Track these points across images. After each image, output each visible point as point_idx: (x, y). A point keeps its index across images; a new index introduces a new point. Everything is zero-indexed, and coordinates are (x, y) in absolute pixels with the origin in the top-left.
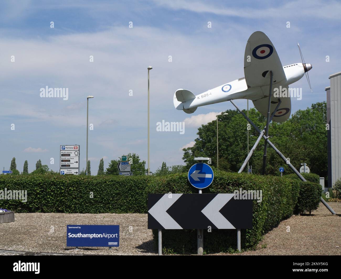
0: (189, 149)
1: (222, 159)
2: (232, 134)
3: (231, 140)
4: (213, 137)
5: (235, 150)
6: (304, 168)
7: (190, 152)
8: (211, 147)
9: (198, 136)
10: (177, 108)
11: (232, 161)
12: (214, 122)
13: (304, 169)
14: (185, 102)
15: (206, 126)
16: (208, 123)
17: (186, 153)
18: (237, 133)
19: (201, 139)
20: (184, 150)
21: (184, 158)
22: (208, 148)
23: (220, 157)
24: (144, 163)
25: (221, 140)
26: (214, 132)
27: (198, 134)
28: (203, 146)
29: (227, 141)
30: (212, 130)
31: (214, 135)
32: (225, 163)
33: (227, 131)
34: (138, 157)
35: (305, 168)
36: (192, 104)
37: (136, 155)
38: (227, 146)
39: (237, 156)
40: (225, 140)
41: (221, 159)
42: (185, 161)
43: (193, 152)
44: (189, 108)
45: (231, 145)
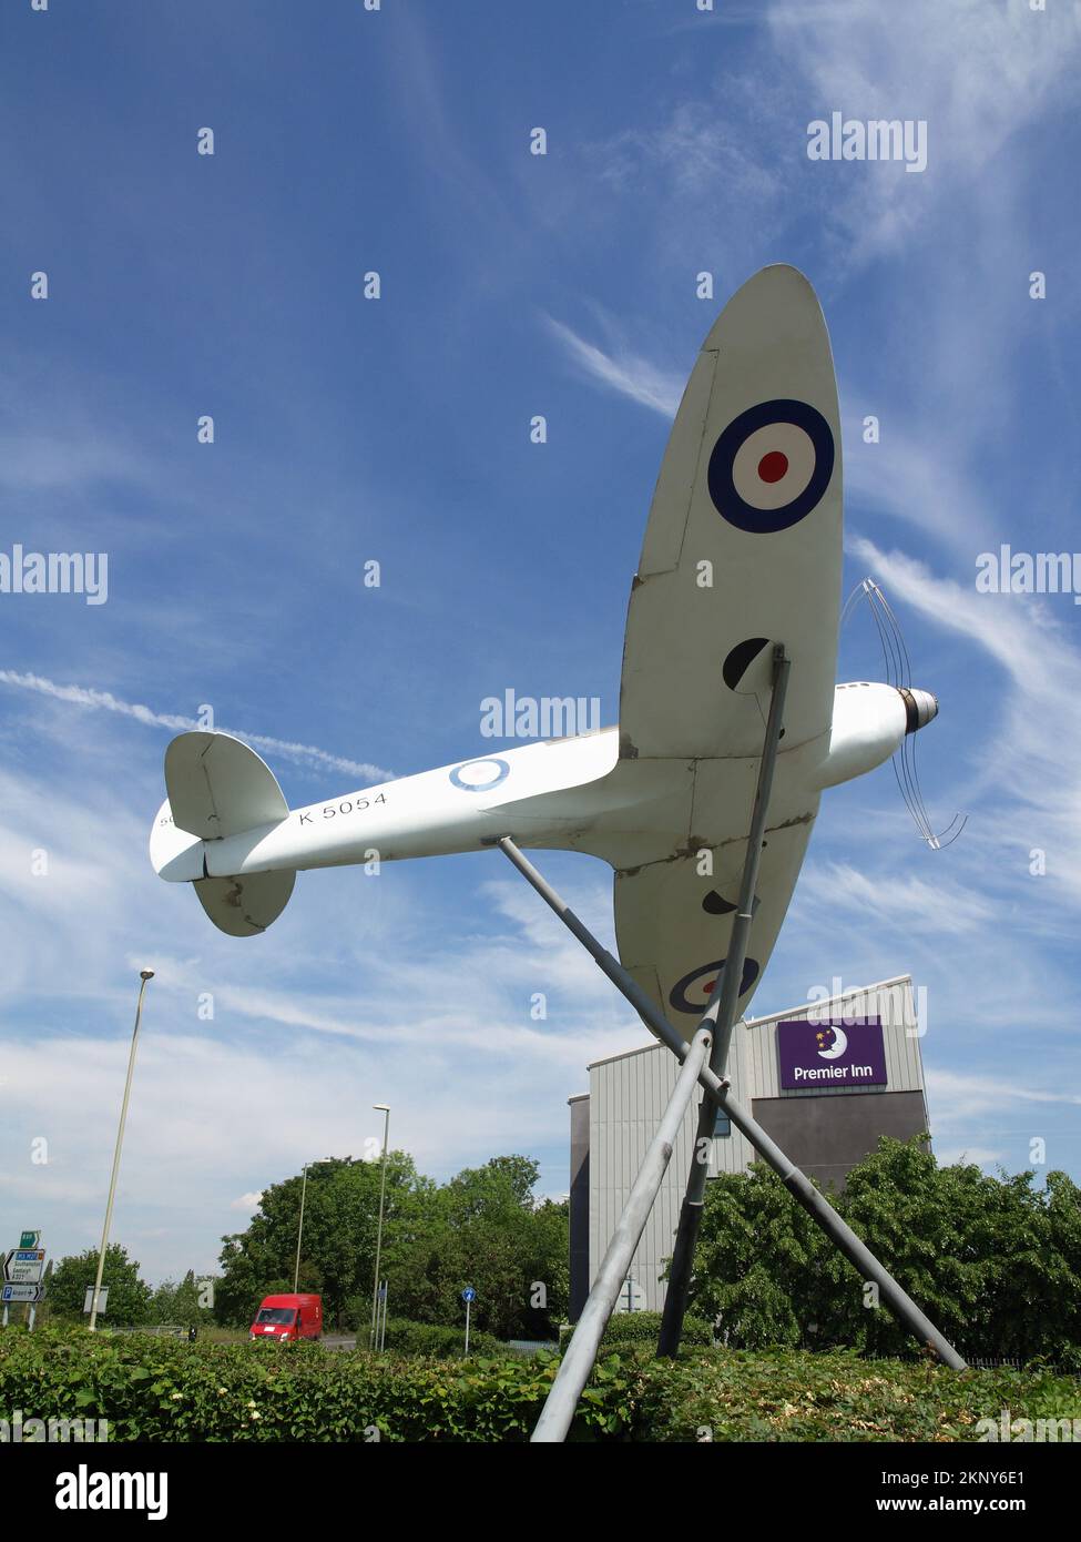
0: (236, 1237)
1: (308, 1263)
2: (335, 1208)
3: (333, 1221)
4: (294, 1211)
5: (339, 1243)
6: (627, 1293)
7: (238, 1244)
8: (287, 1234)
9: (260, 1210)
10: (164, 869)
11: (330, 1270)
12: (298, 1180)
13: (629, 1296)
14: (220, 838)
15: (280, 1188)
16: (286, 1182)
17: (227, 1247)
18: (345, 1207)
19: (265, 1217)
20: (225, 1239)
21: (221, 1259)
22: (279, 1237)
23: (304, 1258)
24: (136, 1266)
25: (310, 1221)
26: (297, 1202)
27: (260, 1204)
28: (270, 1232)
29: (322, 1222)
30: (294, 1196)
31: (296, 1209)
32: (315, 1273)
33: (325, 1202)
34: (125, 1253)
35: (633, 1294)
36: (255, 850)
37: (121, 1248)
38: (322, 1235)
39: (340, 1258)
40: (317, 1220)
41: (304, 1265)
42: (224, 1266)
43: (245, 1245)
44: (242, 871)
45: (329, 1234)
